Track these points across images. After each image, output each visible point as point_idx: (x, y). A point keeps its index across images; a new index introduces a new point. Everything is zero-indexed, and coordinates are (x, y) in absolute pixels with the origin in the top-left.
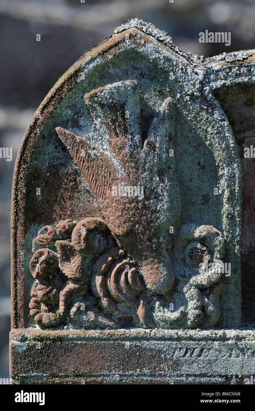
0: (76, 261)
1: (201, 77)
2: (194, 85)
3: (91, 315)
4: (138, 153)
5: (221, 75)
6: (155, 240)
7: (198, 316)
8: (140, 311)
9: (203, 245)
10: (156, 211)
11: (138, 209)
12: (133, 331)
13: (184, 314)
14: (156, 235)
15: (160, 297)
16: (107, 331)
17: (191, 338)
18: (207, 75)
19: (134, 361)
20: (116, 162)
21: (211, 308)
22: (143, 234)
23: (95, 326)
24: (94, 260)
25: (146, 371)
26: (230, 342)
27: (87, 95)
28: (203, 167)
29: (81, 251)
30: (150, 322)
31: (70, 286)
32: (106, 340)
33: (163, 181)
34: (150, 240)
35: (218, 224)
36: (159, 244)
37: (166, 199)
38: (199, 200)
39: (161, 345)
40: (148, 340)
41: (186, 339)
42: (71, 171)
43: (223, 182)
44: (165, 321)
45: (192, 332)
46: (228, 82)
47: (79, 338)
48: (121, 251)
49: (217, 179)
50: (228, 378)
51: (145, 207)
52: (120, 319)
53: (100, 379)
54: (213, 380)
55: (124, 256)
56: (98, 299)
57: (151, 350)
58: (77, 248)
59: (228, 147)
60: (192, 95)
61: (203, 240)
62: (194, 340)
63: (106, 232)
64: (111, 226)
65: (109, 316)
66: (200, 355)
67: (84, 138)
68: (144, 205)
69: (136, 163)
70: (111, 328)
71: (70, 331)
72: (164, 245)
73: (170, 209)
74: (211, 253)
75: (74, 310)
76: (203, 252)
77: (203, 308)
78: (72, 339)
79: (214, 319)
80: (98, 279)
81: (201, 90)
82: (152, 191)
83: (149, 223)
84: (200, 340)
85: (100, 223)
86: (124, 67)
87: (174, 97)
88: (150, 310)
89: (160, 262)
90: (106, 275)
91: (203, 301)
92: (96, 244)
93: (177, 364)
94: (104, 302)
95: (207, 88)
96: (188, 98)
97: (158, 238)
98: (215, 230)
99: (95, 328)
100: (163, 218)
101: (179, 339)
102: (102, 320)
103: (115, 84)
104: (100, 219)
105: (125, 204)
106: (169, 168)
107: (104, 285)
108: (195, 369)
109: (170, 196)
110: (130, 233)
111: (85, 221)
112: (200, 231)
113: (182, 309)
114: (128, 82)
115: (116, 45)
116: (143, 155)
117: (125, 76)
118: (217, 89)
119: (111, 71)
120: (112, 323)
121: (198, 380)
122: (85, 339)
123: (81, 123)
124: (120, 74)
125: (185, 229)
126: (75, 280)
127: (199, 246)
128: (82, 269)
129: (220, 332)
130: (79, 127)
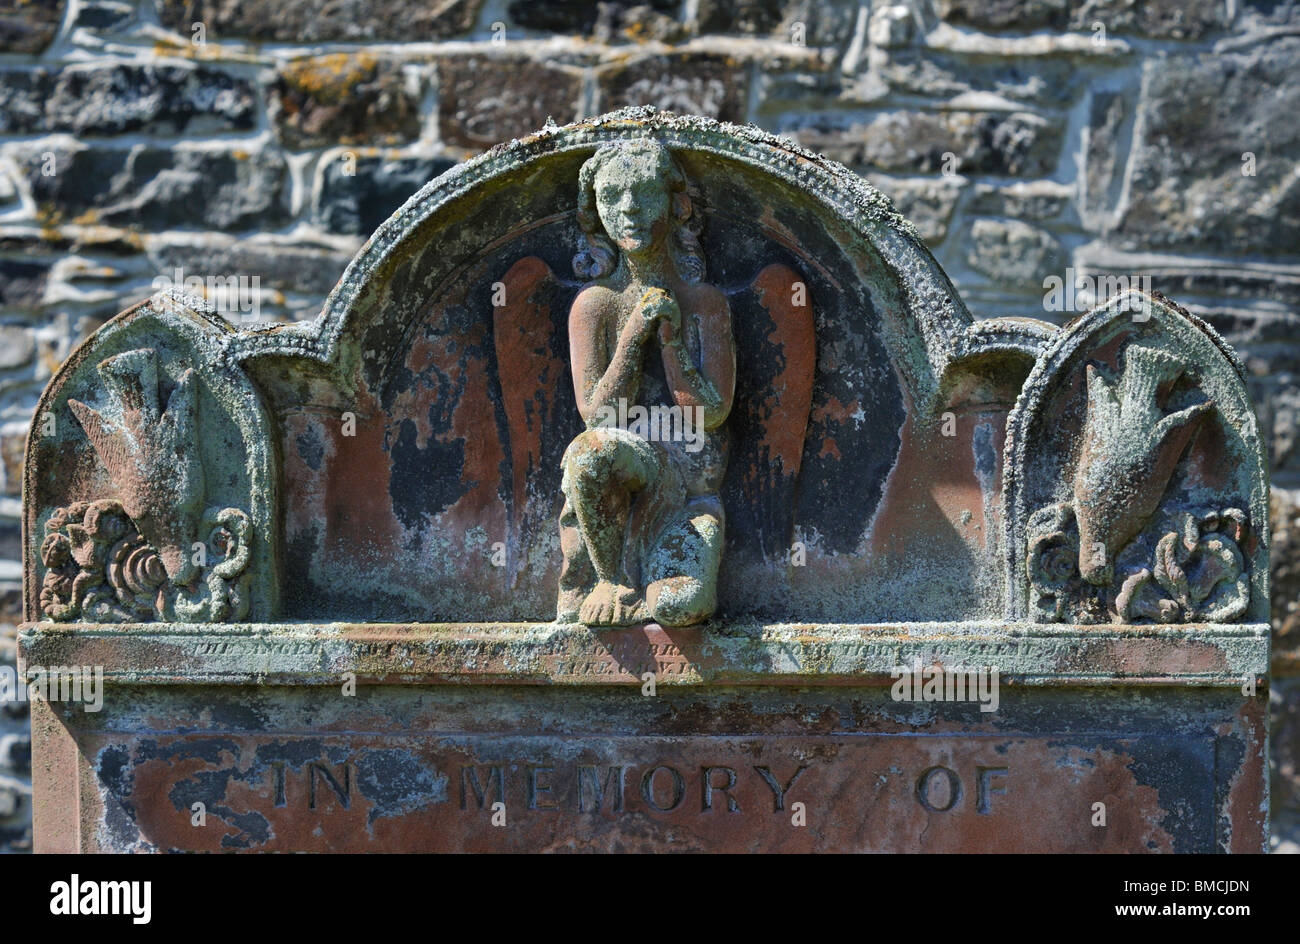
0: (88, 546)
1: (225, 347)
2: (216, 355)
3: (105, 608)
4: (155, 428)
5: (248, 344)
6: (173, 524)
7: (221, 608)
8: (160, 603)
9: (227, 530)
10: (173, 492)
11: (153, 489)
12: (151, 626)
13: (207, 607)
14: (174, 518)
15: (183, 588)
16: (123, 625)
17: (213, 633)
18: (232, 344)
19: (152, 658)
20: (131, 438)
21: (236, 600)
22: (160, 517)
23: (110, 619)
24: (110, 546)
25: (165, 669)
26: (255, 637)
27: (99, 365)
28: (230, 445)
29: (93, 535)
30: (171, 615)
31: (83, 574)
32: (120, 634)
33: (182, 459)
34: (168, 523)
35: (246, 509)
36: (178, 530)
37: (185, 478)
38: (227, 481)
39: (181, 640)
40: (167, 635)
41: (208, 634)
42: (87, 448)
43: (251, 462)
44: (186, 614)
45: (215, 627)
46: (255, 353)
47: (91, 633)
48: (140, 537)
49: (245, 457)
50: (253, 676)
51: (161, 487)
52: (138, 612)
53: (114, 678)
54: (238, 678)
55: (144, 543)
56: (114, 590)
57: (170, 646)
58: (88, 532)
59: (254, 422)
60: (215, 366)
61: (226, 524)
62: (217, 634)
63: (124, 517)
64: (127, 510)
65: (126, 609)
66: (223, 652)
67: (100, 413)
68: (161, 485)
69: (152, 438)
70: (128, 622)
71: (82, 625)
72: (184, 530)
73: (189, 490)
74: (235, 538)
75: (86, 601)
76: (227, 537)
77: (227, 600)
78: (84, 634)
79: (240, 612)
80: (113, 568)
81: (224, 360)
82: (169, 469)
83: (166, 505)
84: (222, 635)
85: (116, 505)
86: (143, 335)
87: (197, 367)
88: (170, 603)
89: (180, 549)
90: (121, 563)
91: (227, 593)
92: (111, 528)
93: (198, 662)
94: (120, 592)
95: (231, 359)
96: (211, 369)
97: (177, 522)
98: (240, 513)
99: (111, 621)
100: (181, 499)
101: (200, 634)
102: (117, 612)
103: (129, 353)
104: (117, 501)
105: (139, 483)
106: (190, 445)
107: (119, 573)
108: (218, 667)
109: (189, 475)
110: (146, 516)
111: (97, 503)
112: (223, 515)
113: (205, 600)
114: (142, 351)
115: (133, 312)
116: (159, 430)
117: (145, 343)
118: (243, 360)
119: (129, 339)
120: (128, 617)
121: (221, 678)
122: (98, 633)
123: (98, 395)
124: (139, 343)
125: (208, 512)
126: (88, 568)
127: (223, 531)
128: (94, 556)
129: (245, 626)
130: (96, 400)
